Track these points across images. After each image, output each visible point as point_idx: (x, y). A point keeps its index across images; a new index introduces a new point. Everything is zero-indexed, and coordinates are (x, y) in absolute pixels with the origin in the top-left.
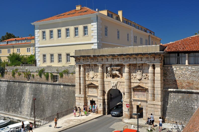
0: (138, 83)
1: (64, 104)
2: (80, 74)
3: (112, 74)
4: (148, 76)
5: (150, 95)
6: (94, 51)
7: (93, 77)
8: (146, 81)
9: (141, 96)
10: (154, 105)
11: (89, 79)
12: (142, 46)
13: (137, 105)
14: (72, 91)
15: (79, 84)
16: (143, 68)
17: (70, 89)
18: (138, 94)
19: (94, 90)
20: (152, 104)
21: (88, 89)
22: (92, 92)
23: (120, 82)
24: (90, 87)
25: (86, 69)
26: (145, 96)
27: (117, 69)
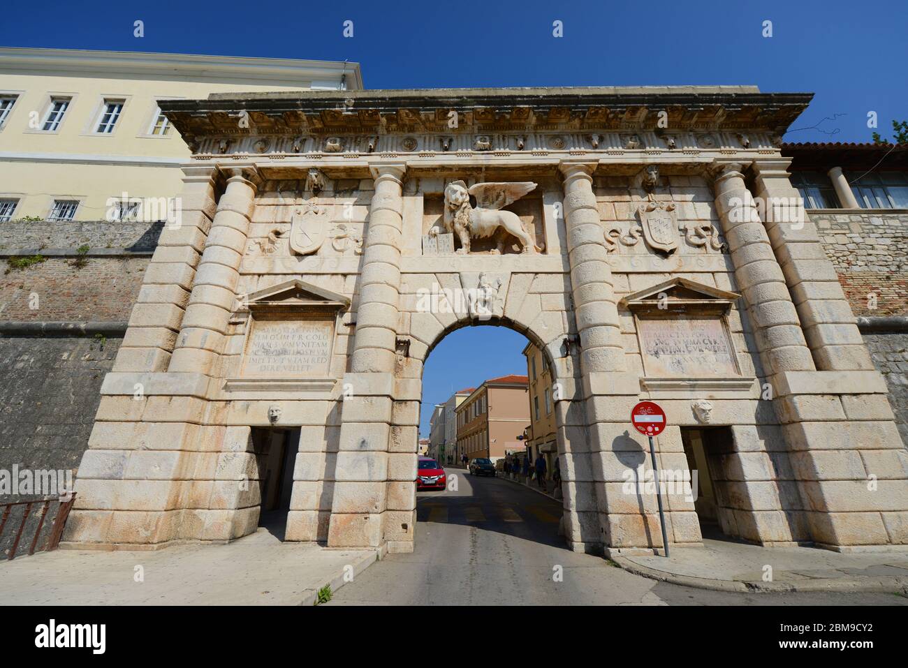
0: (660, 276)
4: (713, 233)
8: (714, 260)
9: (696, 354)
10: (840, 395)
11: (272, 263)
13: (685, 424)
15: (172, 292)
16: (677, 198)
17: (65, 356)
18: (672, 344)
19: (305, 341)
20: (823, 394)
21: (252, 336)
22: (279, 353)
23: (531, 276)
24: (268, 323)
25: (267, 208)
26: (725, 351)
27: (509, 201)
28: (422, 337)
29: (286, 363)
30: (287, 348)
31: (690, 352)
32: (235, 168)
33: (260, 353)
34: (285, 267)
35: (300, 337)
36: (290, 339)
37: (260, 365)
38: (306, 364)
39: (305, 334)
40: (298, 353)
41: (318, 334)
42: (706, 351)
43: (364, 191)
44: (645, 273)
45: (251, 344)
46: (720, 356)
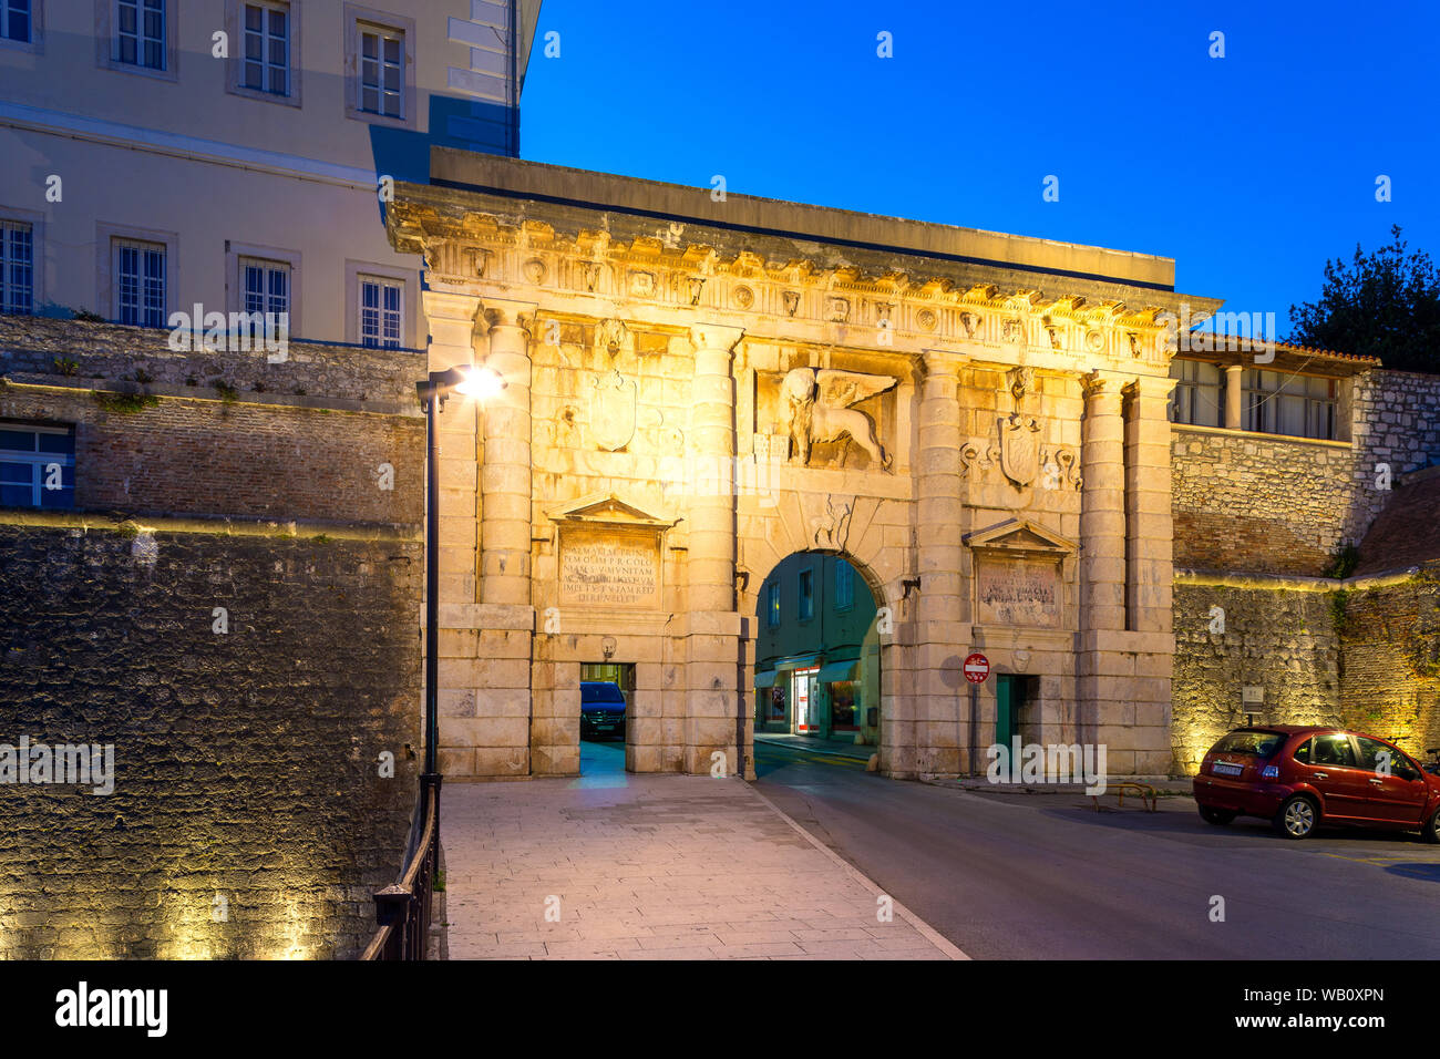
7: (624, 450)
9: (1026, 604)
10: (1135, 654)
11: (571, 460)
13: (1001, 671)
15: (469, 500)
18: (1005, 591)
19: (625, 566)
20: (1122, 653)
21: (563, 558)
22: (597, 582)
23: (876, 502)
24: (577, 540)
25: (547, 370)
26: (1052, 602)
28: (759, 569)
29: (607, 592)
30: (608, 575)
31: (1020, 601)
33: (574, 579)
34: (590, 468)
35: (619, 561)
36: (608, 564)
37: (577, 594)
38: (631, 594)
39: (625, 558)
40: (620, 580)
41: (640, 558)
42: (1035, 601)
43: (674, 356)
44: (994, 509)
45: (562, 567)
46: (1048, 605)
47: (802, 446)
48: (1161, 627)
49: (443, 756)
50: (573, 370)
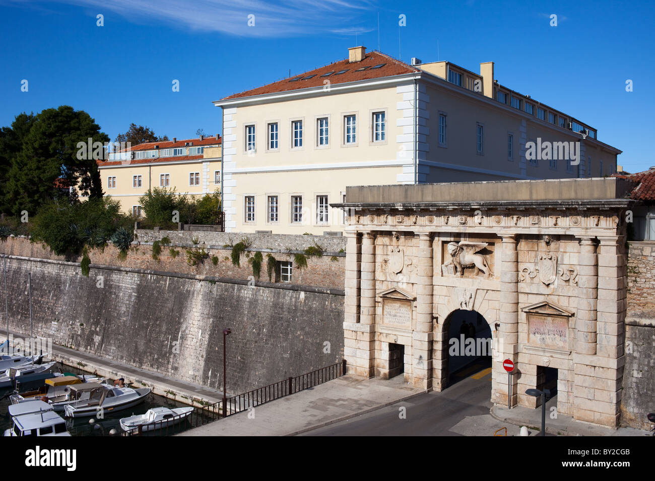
0: (543, 297)
1: (306, 350)
2: (359, 260)
3: (460, 263)
4: (575, 273)
5: (581, 336)
6: (406, 191)
7: (400, 272)
8: (571, 290)
9: (552, 336)
10: (595, 367)
11: (386, 275)
12: (559, 180)
13: (539, 365)
14: (332, 311)
15: (355, 291)
16: (562, 250)
17: (327, 302)
18: (542, 330)
19: (402, 312)
20: (587, 365)
21: (384, 308)
22: (394, 316)
23: (486, 291)
24: (389, 302)
25: (380, 246)
26: (565, 336)
27: (478, 250)
28: (442, 315)
29: (396, 320)
30: (396, 314)
31: (549, 335)
32: (364, 232)
33: (387, 315)
34: (391, 278)
36: (397, 310)
37: (388, 320)
38: (403, 321)
39: (401, 309)
40: (400, 316)
41: (406, 309)
42: (556, 335)
45: (384, 311)
46: (562, 338)
47: (459, 269)
48: (609, 355)
49: (348, 367)
50: (387, 245)
